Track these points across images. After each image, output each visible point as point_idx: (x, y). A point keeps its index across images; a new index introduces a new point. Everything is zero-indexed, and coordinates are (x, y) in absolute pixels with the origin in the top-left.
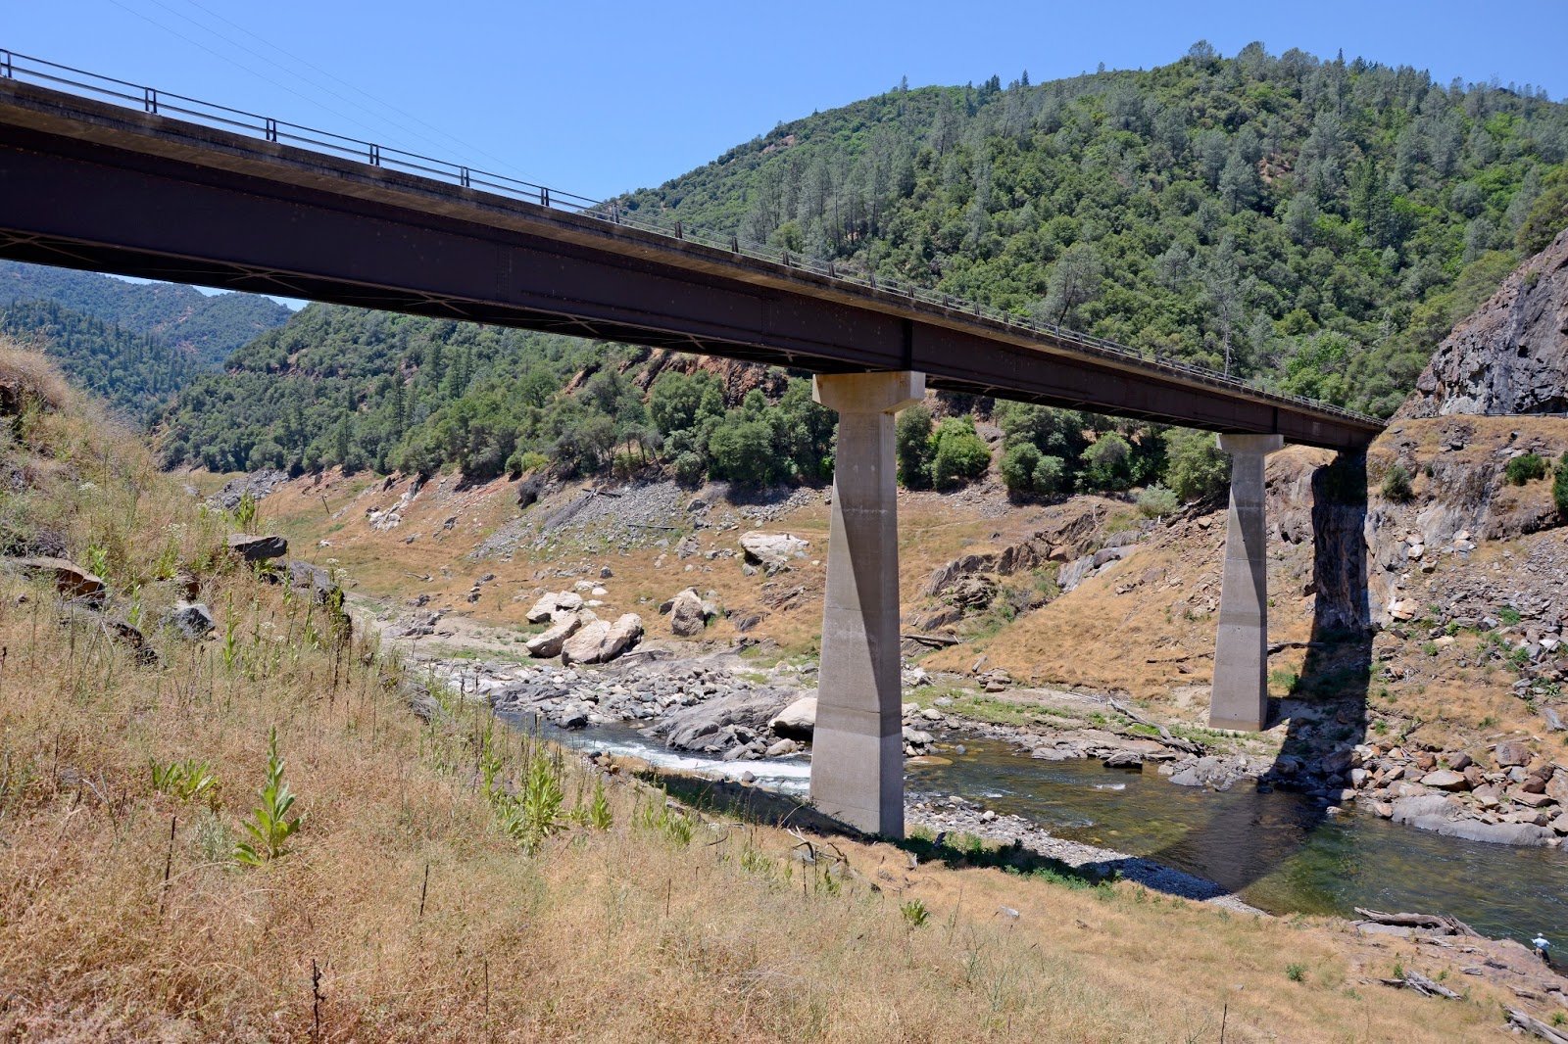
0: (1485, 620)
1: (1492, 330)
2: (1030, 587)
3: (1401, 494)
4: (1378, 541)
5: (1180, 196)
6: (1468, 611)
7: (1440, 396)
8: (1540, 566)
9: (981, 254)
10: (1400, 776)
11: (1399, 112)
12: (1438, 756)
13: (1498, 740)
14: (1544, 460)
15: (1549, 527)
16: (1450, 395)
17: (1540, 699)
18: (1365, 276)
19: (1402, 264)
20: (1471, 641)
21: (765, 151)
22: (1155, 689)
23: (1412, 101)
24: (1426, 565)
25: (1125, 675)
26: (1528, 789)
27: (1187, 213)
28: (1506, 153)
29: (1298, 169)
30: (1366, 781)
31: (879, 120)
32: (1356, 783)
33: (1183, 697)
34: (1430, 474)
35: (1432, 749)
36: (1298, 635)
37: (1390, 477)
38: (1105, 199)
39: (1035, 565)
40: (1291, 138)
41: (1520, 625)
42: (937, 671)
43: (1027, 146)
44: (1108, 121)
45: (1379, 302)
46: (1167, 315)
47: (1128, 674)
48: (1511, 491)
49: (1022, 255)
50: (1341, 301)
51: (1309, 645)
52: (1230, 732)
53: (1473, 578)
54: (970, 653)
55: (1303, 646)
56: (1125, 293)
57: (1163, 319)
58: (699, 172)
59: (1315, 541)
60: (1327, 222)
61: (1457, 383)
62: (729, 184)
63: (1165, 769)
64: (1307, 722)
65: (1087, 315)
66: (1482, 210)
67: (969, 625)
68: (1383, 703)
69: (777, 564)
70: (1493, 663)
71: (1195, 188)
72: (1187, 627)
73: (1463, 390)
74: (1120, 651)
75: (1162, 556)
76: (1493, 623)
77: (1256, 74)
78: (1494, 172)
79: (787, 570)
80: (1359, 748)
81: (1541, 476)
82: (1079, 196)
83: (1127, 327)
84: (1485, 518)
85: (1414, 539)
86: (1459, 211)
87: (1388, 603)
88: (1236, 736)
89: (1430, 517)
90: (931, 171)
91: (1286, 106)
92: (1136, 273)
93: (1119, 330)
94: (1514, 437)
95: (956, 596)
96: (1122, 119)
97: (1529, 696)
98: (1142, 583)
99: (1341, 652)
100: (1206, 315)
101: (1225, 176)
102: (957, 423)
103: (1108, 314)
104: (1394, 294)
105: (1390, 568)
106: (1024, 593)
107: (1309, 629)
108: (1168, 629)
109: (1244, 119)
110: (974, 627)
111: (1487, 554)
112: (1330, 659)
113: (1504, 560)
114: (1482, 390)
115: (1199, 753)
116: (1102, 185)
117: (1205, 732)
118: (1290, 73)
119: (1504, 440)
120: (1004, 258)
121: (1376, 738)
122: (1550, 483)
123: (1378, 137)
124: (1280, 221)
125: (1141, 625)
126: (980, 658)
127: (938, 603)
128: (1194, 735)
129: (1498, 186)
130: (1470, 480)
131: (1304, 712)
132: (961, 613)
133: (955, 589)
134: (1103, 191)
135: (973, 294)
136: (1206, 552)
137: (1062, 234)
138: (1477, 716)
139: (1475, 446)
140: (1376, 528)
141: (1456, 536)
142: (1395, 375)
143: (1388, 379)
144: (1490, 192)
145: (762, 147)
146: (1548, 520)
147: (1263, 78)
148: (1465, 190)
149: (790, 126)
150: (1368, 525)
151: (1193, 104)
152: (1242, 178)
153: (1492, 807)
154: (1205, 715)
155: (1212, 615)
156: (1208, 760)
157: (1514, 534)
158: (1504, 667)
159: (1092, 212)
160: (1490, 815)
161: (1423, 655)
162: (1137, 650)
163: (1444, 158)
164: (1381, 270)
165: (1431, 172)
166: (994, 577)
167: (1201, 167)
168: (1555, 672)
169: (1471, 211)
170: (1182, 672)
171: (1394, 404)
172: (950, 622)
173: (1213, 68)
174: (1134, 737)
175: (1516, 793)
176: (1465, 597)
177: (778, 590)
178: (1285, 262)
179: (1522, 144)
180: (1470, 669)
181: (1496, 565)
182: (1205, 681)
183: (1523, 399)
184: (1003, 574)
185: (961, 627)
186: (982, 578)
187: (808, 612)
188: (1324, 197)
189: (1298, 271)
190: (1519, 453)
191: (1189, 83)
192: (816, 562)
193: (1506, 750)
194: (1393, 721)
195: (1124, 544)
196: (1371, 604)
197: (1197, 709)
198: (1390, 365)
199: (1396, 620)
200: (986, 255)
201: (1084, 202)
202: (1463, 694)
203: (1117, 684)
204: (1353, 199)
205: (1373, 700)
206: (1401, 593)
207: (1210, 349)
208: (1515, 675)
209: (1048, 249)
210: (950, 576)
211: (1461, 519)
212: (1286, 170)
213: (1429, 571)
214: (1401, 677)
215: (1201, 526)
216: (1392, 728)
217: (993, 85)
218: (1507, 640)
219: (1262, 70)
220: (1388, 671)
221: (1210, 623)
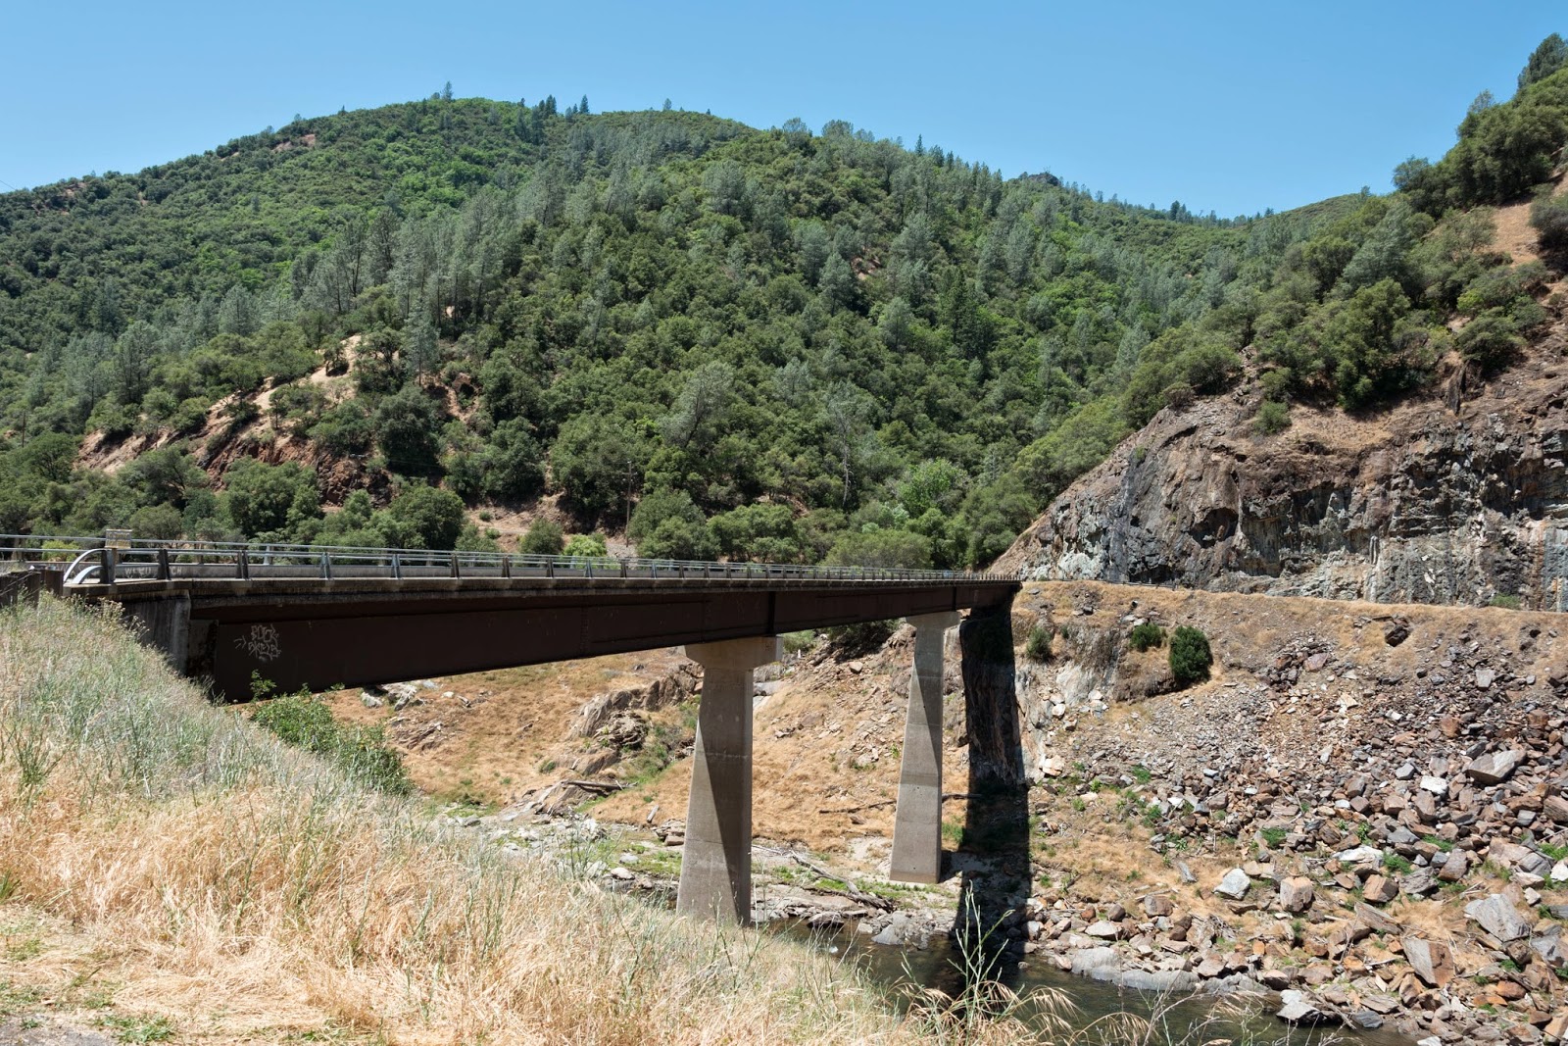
0: (1123, 778)
1: (1108, 496)
2: (679, 723)
3: (1043, 655)
4: (1027, 700)
5: (784, 293)
6: (1108, 769)
7: (1058, 548)
8: (1164, 729)
9: (599, 352)
10: (1068, 928)
11: (978, 212)
12: (1095, 906)
13: (1144, 892)
14: (1161, 628)
15: (1167, 692)
16: (1069, 550)
17: (1172, 852)
18: (953, 387)
19: (985, 376)
20: (1113, 798)
21: (279, 148)
22: (833, 841)
23: (988, 203)
24: (1068, 724)
25: (800, 827)
26: (1173, 938)
27: (790, 312)
28: (1069, 266)
29: (890, 268)
30: (1040, 931)
31: (419, 131)
32: (1032, 935)
33: (860, 848)
34: (1066, 636)
35: (1090, 900)
36: (958, 787)
37: (1033, 639)
38: (715, 295)
39: (680, 700)
40: (881, 232)
41: (1152, 783)
42: (610, 822)
43: (632, 226)
44: (709, 200)
45: (965, 414)
46: (789, 433)
47: (805, 825)
48: (1133, 657)
49: (642, 357)
50: (932, 410)
51: (968, 797)
52: (911, 885)
53: (1108, 737)
54: (641, 802)
55: (963, 798)
56: (748, 410)
57: (785, 439)
58: (192, 162)
59: (966, 694)
60: (917, 327)
61: (1075, 540)
62: (234, 184)
63: (863, 927)
64: (978, 874)
65: (713, 430)
66: (1052, 324)
67: (627, 768)
68: (1044, 857)
69: (406, 696)
70: (1132, 819)
71: (794, 282)
72: (854, 778)
73: (1080, 548)
74: (791, 800)
75: (818, 699)
76: (1129, 781)
77: (848, 159)
78: (1060, 286)
79: (418, 703)
80: (1030, 901)
81: (1158, 645)
82: (692, 291)
83: (753, 446)
84: (1113, 680)
85: (1055, 698)
86: (1033, 322)
87: (1041, 759)
88: (916, 889)
89: (1069, 676)
90: (535, 247)
91: (877, 198)
92: (754, 384)
93: (745, 449)
94: (1134, 605)
95: (612, 736)
96: (724, 201)
97: (1163, 852)
98: (801, 727)
99: (1000, 805)
100: (826, 435)
101: (826, 274)
102: (587, 542)
103: (732, 428)
104: (979, 406)
105: (1038, 726)
106: (674, 730)
107: (966, 780)
108: (835, 778)
109: (837, 208)
110: (632, 769)
111: (1118, 715)
112: (990, 811)
113: (1133, 722)
114: (1098, 550)
115: (889, 909)
116: (711, 278)
117: (888, 885)
118: (880, 163)
119: (1126, 607)
120: (625, 359)
121: (1042, 891)
122: (1166, 652)
123: (959, 237)
124: (875, 323)
125: (809, 773)
126: (653, 807)
127: (594, 745)
128: (880, 890)
129: (1065, 300)
130: (1100, 643)
131: (975, 865)
132: (618, 754)
133: (611, 728)
134: (714, 286)
135: (596, 398)
136: (861, 699)
137: (680, 336)
138: (1126, 869)
139: (1103, 612)
140: (1024, 687)
141: (1090, 695)
142: (1005, 512)
143: (1000, 516)
144: (1059, 305)
145: (274, 144)
146: (1166, 686)
147: (853, 165)
148: (1039, 301)
149: (312, 123)
150: (1018, 685)
151: (789, 187)
152: (842, 278)
153: (1147, 955)
154: (885, 868)
155: (877, 764)
156: (898, 916)
157: (1139, 697)
158: (1141, 822)
159: (706, 311)
160: (1148, 964)
161: (1072, 810)
162: (808, 800)
163: (1019, 267)
164: (968, 381)
165: (1008, 280)
166: (644, 713)
167: (800, 260)
168: (1183, 828)
169: (1043, 324)
170: (855, 823)
171: (1005, 541)
172: (609, 765)
173: (806, 147)
174: (823, 893)
175: (1164, 940)
176: (1104, 756)
177: (411, 726)
178: (882, 368)
179: (1083, 257)
180: (1113, 824)
181: (1127, 726)
182: (878, 833)
183: (1135, 564)
184: (651, 710)
185: (620, 770)
186: (633, 716)
187: (448, 751)
188: (916, 301)
189: (894, 379)
190: (1139, 622)
191: (785, 162)
192: (449, 694)
193: (1153, 903)
194: (1055, 874)
195: (768, 679)
196: (1024, 760)
197: (875, 861)
198: (1002, 504)
199: (1047, 775)
200: (606, 356)
201: (698, 299)
202: (1111, 849)
203: (794, 836)
204: (941, 303)
205: (1035, 854)
206: (1049, 751)
207: (830, 470)
208: (1151, 830)
209: (667, 351)
210: (603, 716)
211: (1094, 680)
212: (877, 266)
213: (1071, 729)
214: (1056, 831)
215: (853, 671)
216: (1054, 880)
217: (548, 107)
218: (1142, 798)
219: (853, 156)
220: (1045, 825)
221: (875, 773)
